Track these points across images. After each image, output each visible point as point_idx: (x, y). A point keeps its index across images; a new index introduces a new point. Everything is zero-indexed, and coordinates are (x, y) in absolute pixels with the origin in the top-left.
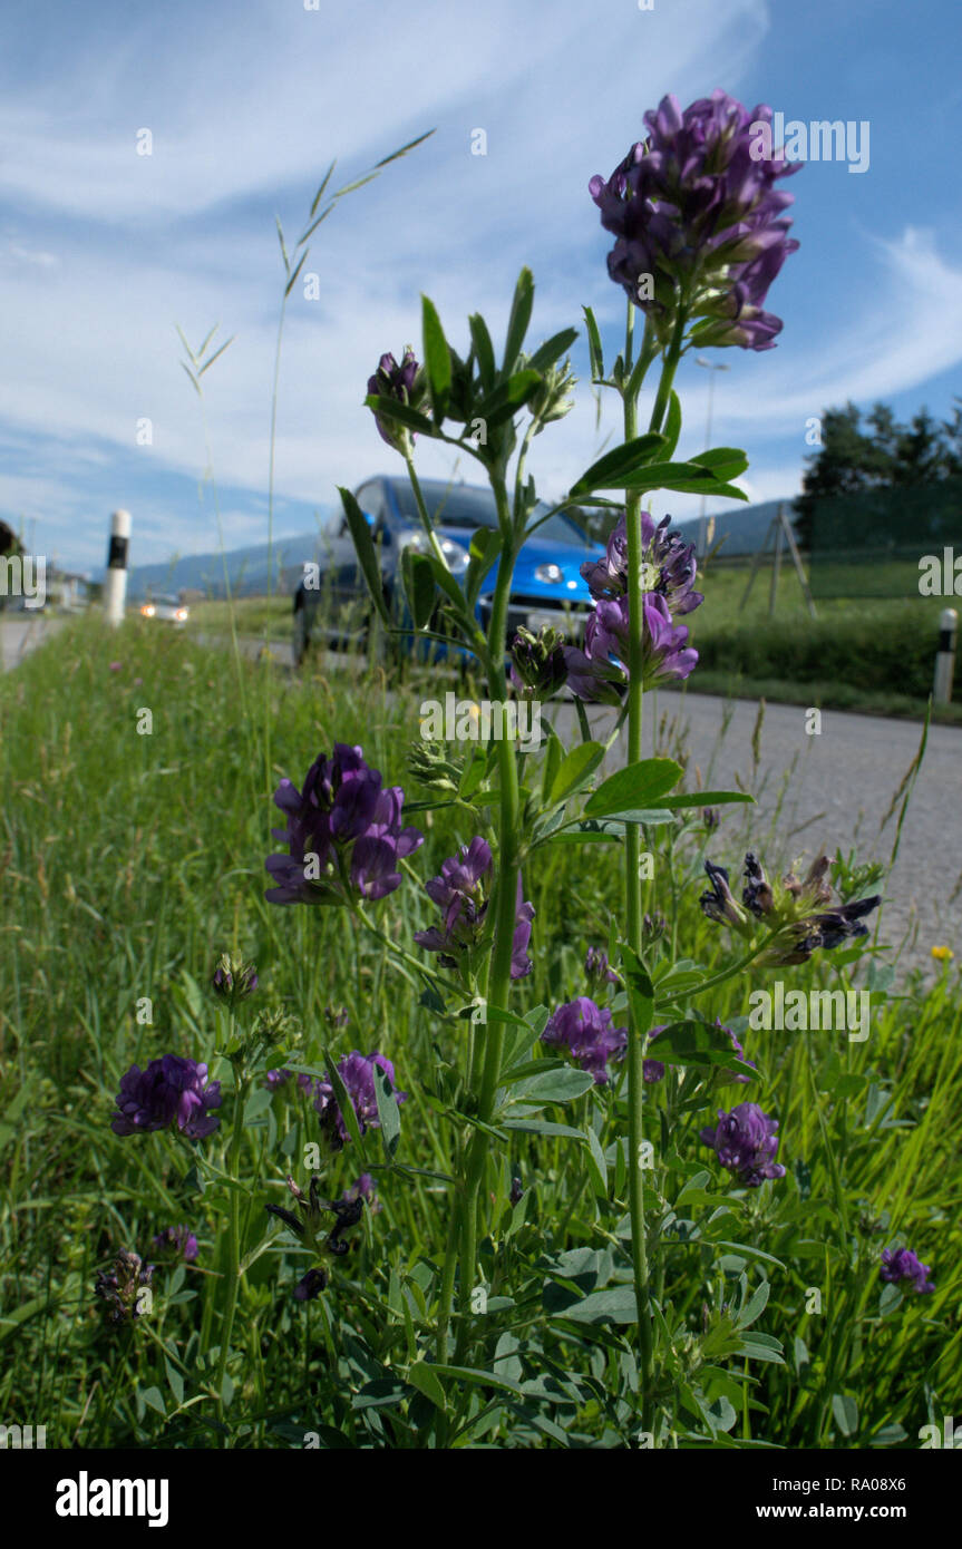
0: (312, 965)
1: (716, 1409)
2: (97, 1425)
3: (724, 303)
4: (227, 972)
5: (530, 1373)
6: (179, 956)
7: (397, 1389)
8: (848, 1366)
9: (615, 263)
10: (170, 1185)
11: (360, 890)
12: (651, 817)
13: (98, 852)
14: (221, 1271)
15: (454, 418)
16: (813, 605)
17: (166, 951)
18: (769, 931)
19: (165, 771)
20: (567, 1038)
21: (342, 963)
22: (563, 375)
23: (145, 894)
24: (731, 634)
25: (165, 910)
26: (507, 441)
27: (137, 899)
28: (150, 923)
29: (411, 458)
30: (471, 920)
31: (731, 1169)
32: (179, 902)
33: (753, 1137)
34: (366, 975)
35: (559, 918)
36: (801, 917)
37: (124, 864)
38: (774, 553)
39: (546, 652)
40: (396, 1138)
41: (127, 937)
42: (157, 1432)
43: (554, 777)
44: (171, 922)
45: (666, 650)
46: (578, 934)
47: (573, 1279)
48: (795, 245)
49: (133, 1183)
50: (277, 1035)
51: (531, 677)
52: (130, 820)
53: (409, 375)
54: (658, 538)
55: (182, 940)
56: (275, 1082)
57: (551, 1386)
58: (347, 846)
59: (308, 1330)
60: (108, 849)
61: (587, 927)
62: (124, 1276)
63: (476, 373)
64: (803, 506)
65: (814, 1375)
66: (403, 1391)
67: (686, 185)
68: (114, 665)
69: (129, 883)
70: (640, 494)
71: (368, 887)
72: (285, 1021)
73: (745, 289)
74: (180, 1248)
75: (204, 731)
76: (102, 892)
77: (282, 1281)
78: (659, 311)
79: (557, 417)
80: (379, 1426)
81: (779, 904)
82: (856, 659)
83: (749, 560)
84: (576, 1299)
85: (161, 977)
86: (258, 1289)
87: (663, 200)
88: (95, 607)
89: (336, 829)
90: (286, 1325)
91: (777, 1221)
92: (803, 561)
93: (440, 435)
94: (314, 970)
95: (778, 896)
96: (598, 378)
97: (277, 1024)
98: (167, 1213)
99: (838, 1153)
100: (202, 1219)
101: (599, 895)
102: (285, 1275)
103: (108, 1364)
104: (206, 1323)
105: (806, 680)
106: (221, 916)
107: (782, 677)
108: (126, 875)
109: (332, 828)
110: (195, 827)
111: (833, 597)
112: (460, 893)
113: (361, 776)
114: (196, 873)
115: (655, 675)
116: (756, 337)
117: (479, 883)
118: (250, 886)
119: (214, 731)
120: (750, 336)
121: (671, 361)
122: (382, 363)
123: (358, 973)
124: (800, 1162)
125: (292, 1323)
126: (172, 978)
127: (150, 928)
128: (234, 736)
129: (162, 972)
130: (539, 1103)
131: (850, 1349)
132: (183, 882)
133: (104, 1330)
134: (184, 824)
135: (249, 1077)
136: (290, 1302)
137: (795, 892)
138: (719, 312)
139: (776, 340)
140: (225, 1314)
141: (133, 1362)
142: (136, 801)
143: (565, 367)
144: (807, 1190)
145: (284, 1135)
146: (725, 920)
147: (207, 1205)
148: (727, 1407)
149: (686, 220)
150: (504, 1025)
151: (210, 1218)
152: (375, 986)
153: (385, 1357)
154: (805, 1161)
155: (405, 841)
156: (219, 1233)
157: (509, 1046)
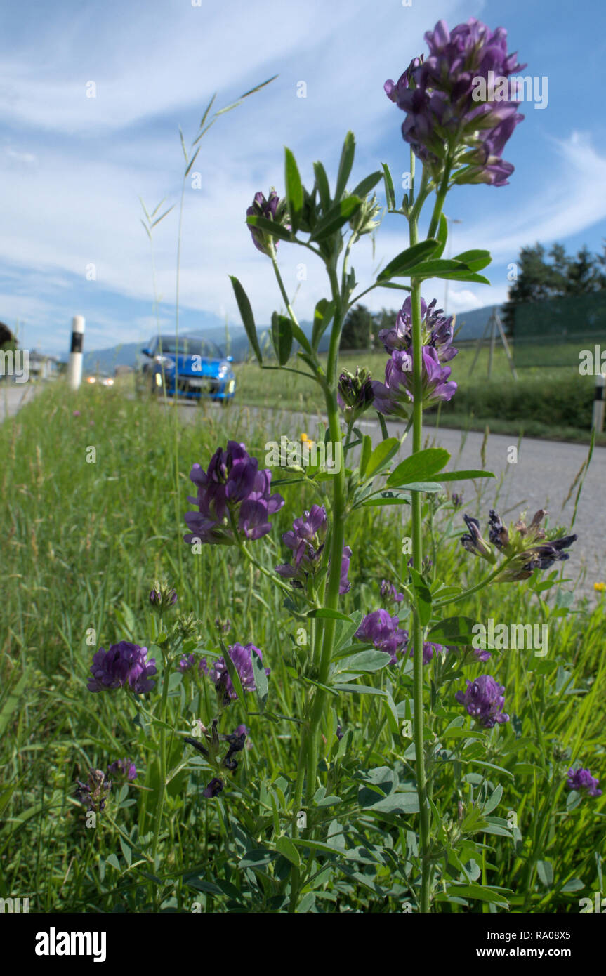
0: (205, 597)
1: (468, 866)
2: (74, 884)
3: (477, 155)
4: (158, 592)
5: (351, 845)
6: (120, 593)
7: (267, 856)
8: (546, 842)
9: (407, 130)
10: (117, 736)
11: (245, 534)
12: (428, 488)
13: (67, 529)
14: (150, 787)
15: (303, 230)
16: (515, 372)
17: (111, 590)
18: (506, 558)
19: (111, 479)
20: (372, 633)
21: (223, 595)
22: (372, 204)
23: (97, 555)
24: (464, 390)
25: (112, 563)
26: (338, 245)
27: (93, 558)
28: (101, 573)
29: (275, 258)
30: (312, 557)
31: (475, 717)
32: (120, 560)
33: (489, 697)
34: (238, 603)
35: (358, 568)
36: (526, 549)
37: (85, 536)
38: (490, 339)
39: (360, 384)
40: (266, 695)
41: (88, 581)
42: (112, 888)
43: (368, 461)
44: (115, 572)
45: (437, 382)
46: (370, 577)
47: (378, 785)
48: (522, 118)
49: (93, 733)
50: (190, 630)
51: (350, 400)
52: (87, 509)
53: (273, 205)
54: (428, 314)
55: (122, 584)
56: (184, 667)
57: (364, 854)
58: (236, 506)
59: (207, 823)
60: (74, 527)
61: (377, 573)
62: (94, 785)
63: (318, 200)
64: (509, 309)
65: (526, 849)
66: (271, 857)
67: (452, 78)
68: (76, 412)
69: (88, 547)
70: (420, 281)
71: (250, 532)
72: (194, 623)
73: (491, 145)
74: (125, 772)
75: (133, 453)
76: (71, 554)
77: (189, 793)
78: (434, 161)
79: (368, 231)
80: (254, 880)
81: (513, 540)
82: (543, 405)
83: (475, 344)
84: (380, 798)
85: (109, 606)
86: (174, 798)
87: (436, 89)
88: (63, 377)
89: (230, 495)
90: (192, 820)
91: (503, 751)
92: (509, 343)
93: (295, 241)
94: (206, 601)
95: (512, 536)
96: (391, 209)
97: (190, 624)
98: (115, 752)
99: (539, 710)
100: (137, 757)
101: (384, 553)
102: (191, 790)
103: (80, 847)
104: (141, 819)
105: (511, 419)
106: (146, 568)
107: (496, 417)
108: (85, 543)
109: (227, 494)
110: (129, 513)
111: (528, 366)
112: (304, 540)
113: (245, 461)
114: (129, 542)
115: (430, 398)
116: (497, 177)
117: (316, 534)
118: (164, 548)
119: (140, 453)
120: (492, 176)
121: (442, 194)
122: (256, 198)
123: (233, 601)
124: (515, 716)
125: (197, 819)
126: (116, 607)
127: (101, 576)
128: (152, 455)
129: (110, 603)
130: (357, 672)
131: (548, 832)
132: (122, 546)
133: (77, 826)
134: (122, 511)
135: (172, 658)
136: (195, 806)
137: (523, 532)
138: (473, 161)
139: (508, 179)
140: (154, 814)
141: (96, 846)
142: (92, 497)
143: (373, 199)
144: (519, 733)
145: (190, 701)
146: (477, 551)
147: (141, 746)
148: (474, 866)
149: (453, 99)
150: (335, 621)
151: (143, 755)
152: (244, 611)
153: (258, 837)
154: (518, 715)
155: (273, 503)
156: (149, 764)
157: (338, 637)
